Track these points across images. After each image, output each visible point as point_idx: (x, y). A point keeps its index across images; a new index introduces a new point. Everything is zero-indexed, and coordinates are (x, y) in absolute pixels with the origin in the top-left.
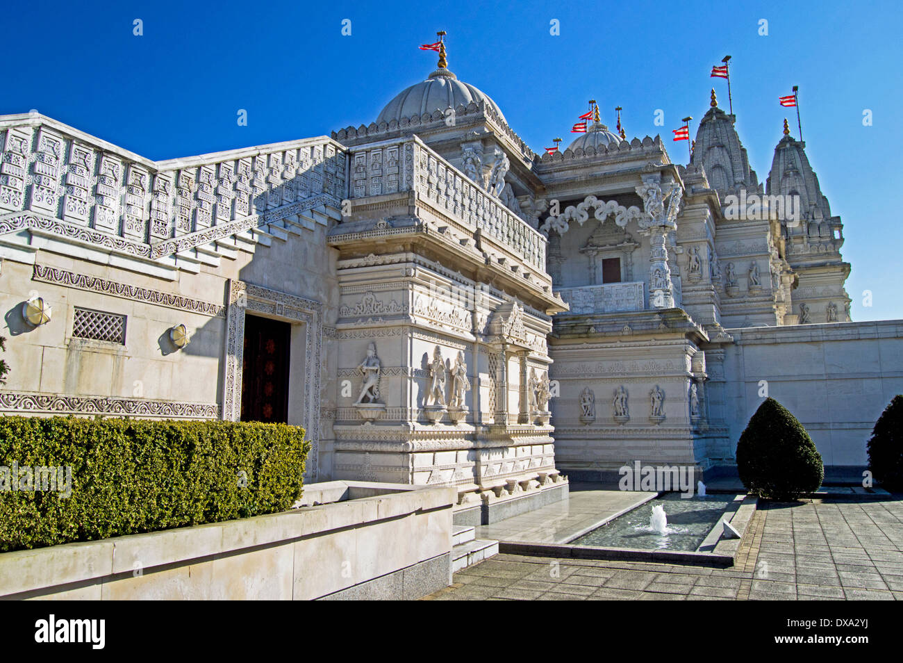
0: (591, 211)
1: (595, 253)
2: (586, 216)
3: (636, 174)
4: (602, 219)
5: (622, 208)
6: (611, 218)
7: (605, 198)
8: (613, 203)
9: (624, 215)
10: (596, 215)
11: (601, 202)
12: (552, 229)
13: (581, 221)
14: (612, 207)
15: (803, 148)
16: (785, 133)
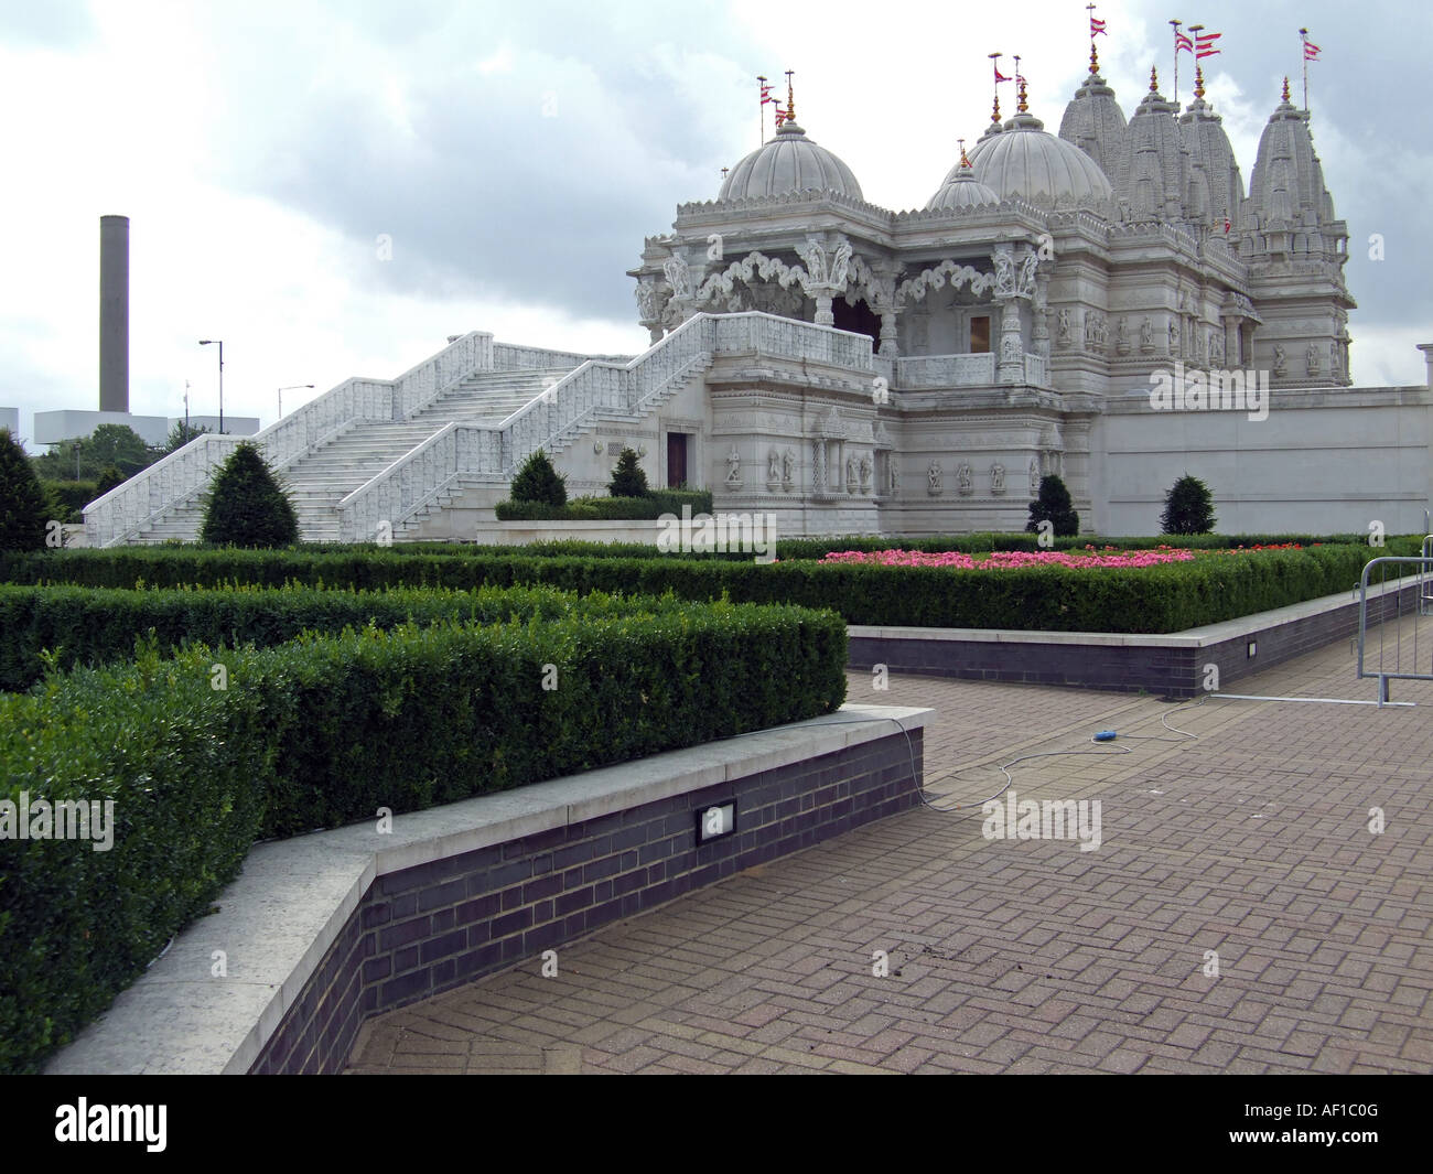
0: (948, 276)
1: (962, 312)
2: (943, 281)
3: (991, 245)
4: (958, 284)
5: (979, 275)
6: (968, 283)
7: (961, 262)
8: (969, 268)
9: (980, 283)
10: (953, 279)
11: (958, 267)
12: (907, 293)
13: (938, 286)
14: (968, 273)
15: (1308, 119)
16: (1282, 100)
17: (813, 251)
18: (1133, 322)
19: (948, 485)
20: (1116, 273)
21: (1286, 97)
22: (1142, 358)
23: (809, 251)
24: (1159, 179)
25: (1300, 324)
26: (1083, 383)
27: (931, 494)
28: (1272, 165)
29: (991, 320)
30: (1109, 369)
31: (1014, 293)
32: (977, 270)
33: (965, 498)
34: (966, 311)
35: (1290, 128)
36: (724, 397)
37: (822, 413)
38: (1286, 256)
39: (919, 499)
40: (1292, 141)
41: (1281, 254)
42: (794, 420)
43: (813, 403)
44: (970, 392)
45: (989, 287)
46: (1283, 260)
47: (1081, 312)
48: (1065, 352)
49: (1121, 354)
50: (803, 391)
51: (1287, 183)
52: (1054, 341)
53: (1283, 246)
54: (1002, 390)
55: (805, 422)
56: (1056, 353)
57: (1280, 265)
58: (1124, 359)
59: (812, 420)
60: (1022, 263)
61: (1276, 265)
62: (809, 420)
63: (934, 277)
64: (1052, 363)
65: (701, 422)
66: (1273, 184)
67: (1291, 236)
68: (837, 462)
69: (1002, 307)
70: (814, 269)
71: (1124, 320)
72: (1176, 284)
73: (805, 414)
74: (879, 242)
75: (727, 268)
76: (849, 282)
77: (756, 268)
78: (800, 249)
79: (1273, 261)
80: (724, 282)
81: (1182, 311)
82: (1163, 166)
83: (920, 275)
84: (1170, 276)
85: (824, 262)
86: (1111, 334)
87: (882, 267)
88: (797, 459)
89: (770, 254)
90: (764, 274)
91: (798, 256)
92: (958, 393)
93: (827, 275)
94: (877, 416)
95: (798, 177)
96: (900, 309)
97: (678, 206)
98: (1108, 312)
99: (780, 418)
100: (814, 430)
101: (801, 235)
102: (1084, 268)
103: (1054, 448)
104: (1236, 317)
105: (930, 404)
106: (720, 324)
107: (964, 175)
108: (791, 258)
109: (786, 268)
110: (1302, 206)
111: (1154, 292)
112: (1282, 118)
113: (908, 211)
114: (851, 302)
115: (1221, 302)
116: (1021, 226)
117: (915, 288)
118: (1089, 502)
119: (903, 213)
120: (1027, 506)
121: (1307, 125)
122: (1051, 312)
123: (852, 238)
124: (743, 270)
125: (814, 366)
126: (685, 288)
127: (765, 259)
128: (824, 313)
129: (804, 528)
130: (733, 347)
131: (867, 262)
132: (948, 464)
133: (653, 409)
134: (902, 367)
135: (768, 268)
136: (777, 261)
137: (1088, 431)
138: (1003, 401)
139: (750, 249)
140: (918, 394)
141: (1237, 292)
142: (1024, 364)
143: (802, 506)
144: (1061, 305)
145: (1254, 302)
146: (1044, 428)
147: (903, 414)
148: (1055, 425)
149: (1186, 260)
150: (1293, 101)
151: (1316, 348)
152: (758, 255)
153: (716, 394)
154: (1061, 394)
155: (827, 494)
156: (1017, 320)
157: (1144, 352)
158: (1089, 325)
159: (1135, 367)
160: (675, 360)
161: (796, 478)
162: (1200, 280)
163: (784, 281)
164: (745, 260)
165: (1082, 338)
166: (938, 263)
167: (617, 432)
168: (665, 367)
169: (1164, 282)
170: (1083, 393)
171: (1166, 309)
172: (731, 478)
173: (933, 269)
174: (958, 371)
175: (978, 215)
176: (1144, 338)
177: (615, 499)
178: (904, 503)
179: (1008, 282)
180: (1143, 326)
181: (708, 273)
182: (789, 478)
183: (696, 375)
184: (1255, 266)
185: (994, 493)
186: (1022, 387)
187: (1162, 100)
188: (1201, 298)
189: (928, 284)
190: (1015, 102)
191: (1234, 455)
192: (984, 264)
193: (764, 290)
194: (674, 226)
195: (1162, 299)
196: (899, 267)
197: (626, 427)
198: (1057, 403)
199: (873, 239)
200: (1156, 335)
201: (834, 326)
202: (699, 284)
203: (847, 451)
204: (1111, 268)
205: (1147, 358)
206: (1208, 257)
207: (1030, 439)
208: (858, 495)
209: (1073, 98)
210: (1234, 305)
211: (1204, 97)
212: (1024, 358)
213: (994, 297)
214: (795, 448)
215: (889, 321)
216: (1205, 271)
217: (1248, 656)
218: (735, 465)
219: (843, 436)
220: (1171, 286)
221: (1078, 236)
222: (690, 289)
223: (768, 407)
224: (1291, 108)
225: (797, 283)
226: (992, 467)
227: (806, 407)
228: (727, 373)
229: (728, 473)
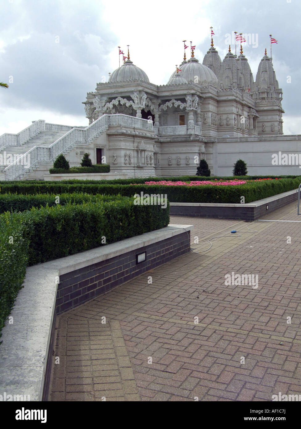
0: (173, 104)
1: (177, 114)
3: (185, 95)
4: (176, 106)
5: (182, 103)
6: (179, 106)
7: (177, 100)
9: (182, 106)
10: (175, 105)
11: (176, 101)
12: (162, 109)
13: (170, 107)
14: (179, 103)
15: (271, 60)
16: (265, 55)
17: (136, 96)
18: (224, 117)
19: (174, 162)
20: (220, 103)
21: (266, 54)
22: (227, 127)
23: (135, 96)
24: (231, 77)
25: (269, 117)
26: (211, 134)
27: (169, 165)
28: (262, 73)
29: (185, 116)
30: (218, 130)
31: (192, 109)
32: (181, 102)
33: (179, 166)
34: (178, 113)
35: (267, 63)
36: (113, 138)
37: (139, 143)
38: (266, 98)
39: (166, 166)
40: (267, 66)
41: (264, 98)
42: (132, 144)
43: (137, 140)
44: (180, 136)
45: (185, 107)
46: (265, 99)
47: (210, 114)
48: (206, 125)
49: (221, 126)
50: (134, 136)
51: (266, 78)
52: (203, 122)
53: (265, 96)
54: (189, 136)
55: (135, 145)
56: (203, 125)
57: (264, 101)
58: (222, 127)
59: (136, 145)
60: (194, 100)
61: (263, 101)
62: (136, 144)
63: (169, 104)
64: (202, 128)
65: (106, 145)
66: (262, 78)
67: (267, 93)
68: (143, 156)
69: (189, 113)
70: (136, 102)
71: (222, 116)
72: (236, 106)
73: (135, 143)
74: (154, 94)
75: (111, 101)
76: (146, 105)
77: (119, 101)
78: (132, 96)
79: (262, 100)
80: (110, 105)
81: (238, 114)
82: (232, 73)
83: (165, 103)
84: (235, 104)
85: (139, 100)
86: (218, 120)
87: (155, 101)
88: (132, 155)
89: (123, 97)
90: (122, 103)
91: (132, 98)
92: (176, 137)
93: (139, 104)
94: (154, 143)
95: (131, 76)
96: (160, 113)
97: (97, 83)
98: (217, 114)
99: (128, 144)
100: (137, 147)
101: (132, 92)
102: (211, 102)
103: (203, 152)
104: (252, 115)
105: (169, 140)
106: (110, 117)
107: (177, 75)
108: (129, 98)
109: (128, 101)
110: (270, 84)
111: (231, 108)
112: (265, 60)
113: (162, 85)
114: (146, 111)
115: (248, 111)
116: (193, 89)
117: (164, 107)
118: (212, 167)
119: (161, 86)
120: (196, 168)
121: (271, 62)
122: (202, 114)
123: (147, 93)
124: (115, 102)
125: (137, 129)
126: (99, 107)
127: (122, 99)
128: (139, 114)
129: (135, 175)
130: (114, 124)
131: (151, 100)
132: (174, 156)
133: (92, 142)
134: (161, 129)
135: (123, 101)
136: (125, 99)
137: (212, 147)
138: (189, 139)
139: (117, 96)
140: (165, 137)
141: (252, 108)
142: (195, 129)
143: (134, 169)
144: (205, 112)
145: (257, 111)
146: (200, 147)
147: (161, 143)
148: (203, 146)
149: (239, 99)
150: (268, 55)
151: (274, 124)
152: (120, 98)
153: (110, 137)
154: (205, 137)
155: (141, 165)
156: (193, 116)
157: (227, 125)
158: (212, 118)
159: (225, 129)
160: (98, 128)
161: (132, 161)
162: (243, 105)
163: (128, 105)
164: (116, 99)
165: (210, 121)
166: (171, 100)
167: (82, 148)
168: (95, 130)
169: (233, 106)
170: (211, 137)
171: (233, 113)
172: (114, 161)
173: (169, 102)
174: (176, 130)
175: (182, 87)
176: (227, 121)
177: (83, 167)
178: (161, 167)
179: (190, 105)
180: (227, 118)
181: (106, 103)
182: (130, 161)
183: (104, 132)
184: (257, 101)
185: (187, 165)
186: (194, 135)
187: (232, 54)
188: (243, 110)
189: (168, 106)
190: (190, 55)
191: (252, 154)
192: (183, 100)
193: (121, 108)
194: (96, 89)
195: (232, 110)
196: (160, 101)
197: (84, 147)
198: (204, 140)
199: (152, 93)
200: (231, 120)
201: (142, 118)
202: (103, 106)
203: (146, 153)
204: (218, 102)
205: (228, 127)
206: (245, 98)
207: (196, 149)
208: (150, 166)
209: (206, 53)
210: (252, 112)
211: (243, 54)
212: (194, 127)
213: (186, 110)
214: (132, 152)
215: (157, 116)
216: (244, 102)
217: (267, 209)
218: (115, 157)
219: (145, 149)
220: (235, 107)
221: (209, 93)
222: (101, 107)
223: (124, 141)
224: (267, 57)
225: (131, 105)
226: (186, 157)
227: (135, 141)
228: (113, 131)
229: (113, 160)
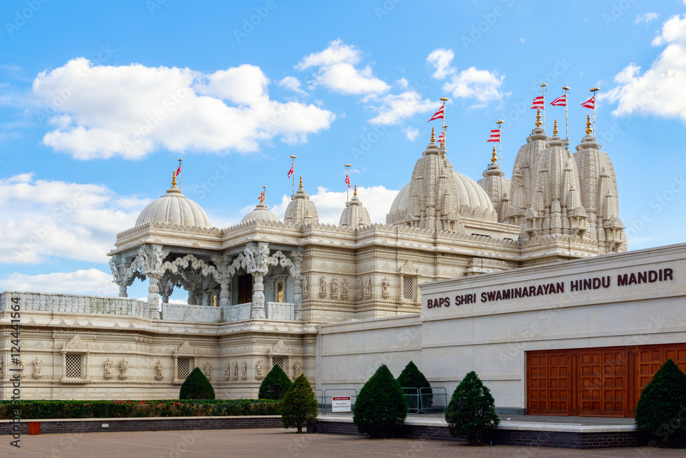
20: (358, 254)
30: (356, 308)
49: (358, 299)
55: (54, 343)
56: (304, 301)
63: (237, 263)
64: (303, 306)
67: (541, 220)
72: (395, 258)
81: (399, 273)
115: (466, 265)
117: (232, 269)
129: (52, 397)
141: (485, 258)
143: (50, 386)
146: (274, 343)
156: (262, 285)
166: (238, 255)
173: (237, 259)
189: (235, 267)
196: (226, 259)
204: (350, 251)
205: (369, 301)
212: (266, 305)
214: (46, 357)
215: (223, 288)
227: (54, 336)
